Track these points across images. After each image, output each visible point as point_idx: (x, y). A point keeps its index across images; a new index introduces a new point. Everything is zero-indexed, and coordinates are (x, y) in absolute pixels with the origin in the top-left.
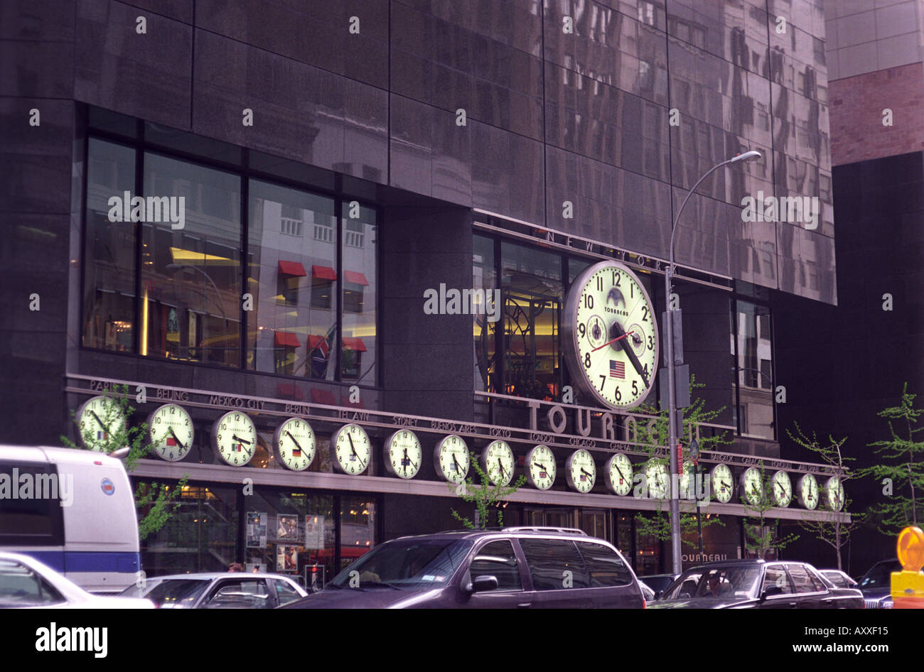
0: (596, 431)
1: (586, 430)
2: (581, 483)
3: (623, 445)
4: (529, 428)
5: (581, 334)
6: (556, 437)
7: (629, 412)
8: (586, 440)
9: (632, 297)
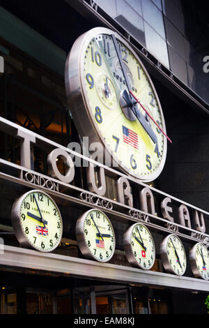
0: (112, 192)
1: (101, 188)
2: (98, 249)
3: (142, 215)
4: (20, 165)
5: (88, 85)
6: (60, 185)
7: (146, 183)
8: (101, 200)
9: (139, 79)
